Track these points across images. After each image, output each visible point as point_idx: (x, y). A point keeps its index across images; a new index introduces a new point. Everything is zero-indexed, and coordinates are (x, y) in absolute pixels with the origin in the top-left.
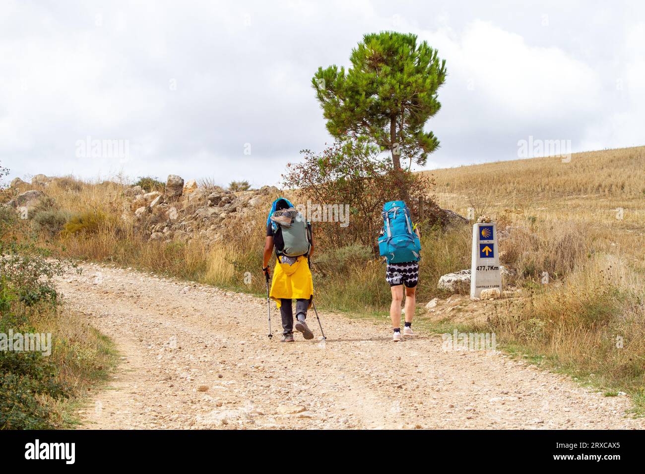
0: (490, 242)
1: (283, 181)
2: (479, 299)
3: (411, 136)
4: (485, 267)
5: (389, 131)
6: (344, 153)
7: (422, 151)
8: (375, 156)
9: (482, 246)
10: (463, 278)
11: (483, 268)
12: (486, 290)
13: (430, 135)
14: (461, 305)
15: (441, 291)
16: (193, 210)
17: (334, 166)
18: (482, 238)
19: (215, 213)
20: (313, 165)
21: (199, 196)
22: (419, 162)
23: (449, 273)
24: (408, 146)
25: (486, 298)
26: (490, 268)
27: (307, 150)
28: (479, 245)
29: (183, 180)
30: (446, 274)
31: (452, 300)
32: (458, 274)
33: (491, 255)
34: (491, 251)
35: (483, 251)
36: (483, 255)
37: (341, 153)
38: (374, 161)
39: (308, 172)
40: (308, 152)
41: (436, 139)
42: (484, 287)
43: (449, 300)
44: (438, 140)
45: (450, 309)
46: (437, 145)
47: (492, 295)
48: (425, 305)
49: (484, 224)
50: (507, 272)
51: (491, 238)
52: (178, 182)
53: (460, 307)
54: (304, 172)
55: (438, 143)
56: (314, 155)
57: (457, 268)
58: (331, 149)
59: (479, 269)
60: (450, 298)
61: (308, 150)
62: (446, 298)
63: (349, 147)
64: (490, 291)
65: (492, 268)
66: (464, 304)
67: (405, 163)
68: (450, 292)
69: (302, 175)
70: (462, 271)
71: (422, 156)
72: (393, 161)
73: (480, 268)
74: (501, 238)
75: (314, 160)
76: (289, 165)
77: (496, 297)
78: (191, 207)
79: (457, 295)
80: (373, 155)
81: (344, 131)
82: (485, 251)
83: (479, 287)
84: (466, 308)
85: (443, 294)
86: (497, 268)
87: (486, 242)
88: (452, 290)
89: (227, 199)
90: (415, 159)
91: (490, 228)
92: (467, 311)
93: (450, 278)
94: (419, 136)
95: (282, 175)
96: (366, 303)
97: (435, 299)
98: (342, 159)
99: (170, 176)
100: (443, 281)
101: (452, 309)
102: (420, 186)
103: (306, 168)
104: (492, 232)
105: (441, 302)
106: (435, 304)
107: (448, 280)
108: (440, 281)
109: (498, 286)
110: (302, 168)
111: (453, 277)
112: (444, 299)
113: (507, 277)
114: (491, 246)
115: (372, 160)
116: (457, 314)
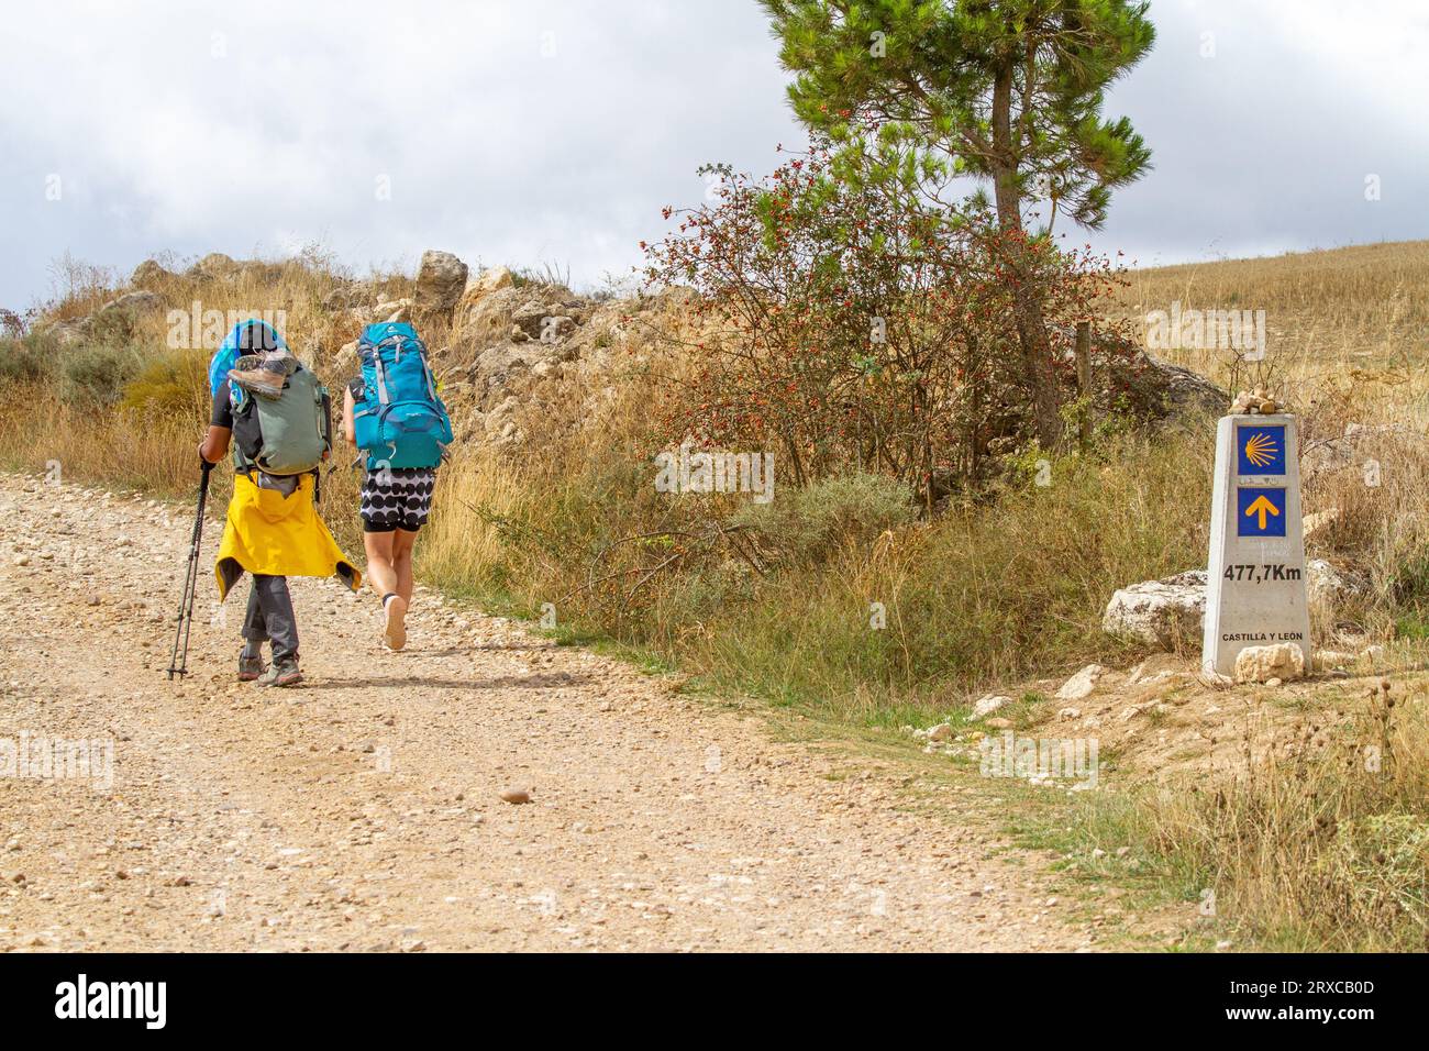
0: (1274, 481)
1: (643, 262)
2: (1228, 680)
3: (1058, 129)
4: (1252, 567)
5: (989, 115)
6: (839, 177)
7: (1094, 179)
8: (934, 189)
9: (1246, 496)
10: (1189, 598)
11: (1246, 572)
12: (1254, 650)
13: (1122, 130)
14: (1166, 702)
15: (1114, 639)
16: (472, 354)
17: (804, 219)
18: (1245, 466)
19: (520, 362)
20: (742, 216)
21: (494, 312)
22: (1079, 215)
23: (1142, 579)
24: (1048, 163)
25: (1255, 676)
26: (1271, 572)
27: (720, 165)
28: (1235, 492)
29: (464, 267)
30: (1133, 582)
31: (1147, 672)
32: (1173, 583)
33: (1277, 527)
34: (1275, 512)
35: (1249, 512)
36: (1247, 527)
37: (829, 178)
38: (935, 206)
39: (724, 238)
40: (727, 173)
41: (1138, 142)
42: (1250, 637)
43: (1136, 671)
44: (1145, 146)
45: (1128, 711)
46: (1141, 163)
47: (1275, 667)
48: (1056, 689)
49: (1256, 420)
50: (1337, 582)
51: (1278, 467)
52: (449, 271)
53: (1162, 708)
54: (713, 236)
55: (1147, 155)
56: (745, 184)
57: (1171, 562)
58: (797, 166)
59: (1231, 577)
60: (1142, 665)
61: (725, 167)
62: (1130, 663)
63: (854, 161)
64: (1271, 651)
65: (1277, 572)
66: (1177, 697)
67: (1036, 214)
68: (1143, 644)
69: (707, 247)
70: (1186, 575)
71: (1092, 195)
72: (1000, 208)
73: (1236, 572)
74: (1326, 465)
75: (746, 198)
76: (667, 214)
77: (1287, 675)
78: (466, 343)
79: (1166, 656)
80: (929, 187)
81: (849, 112)
82: (1256, 513)
83: (1232, 638)
84: (1181, 715)
85: (1120, 652)
86: (1295, 573)
87: (1258, 481)
88: (1149, 635)
89: (566, 322)
90: (1071, 205)
91: (1277, 434)
92: (1183, 725)
93: (1143, 596)
94: (1081, 130)
95: (643, 245)
96: (866, 674)
97: (1091, 668)
98: (835, 196)
99: (428, 254)
100: (1122, 607)
101: (1135, 711)
102: (1080, 288)
103: (718, 223)
104: (1281, 446)
105: (1112, 677)
106: (1088, 687)
107: (1137, 602)
108: (1109, 607)
109: (1300, 636)
110: (709, 223)
111: (1153, 594)
112: (1121, 668)
113: (1339, 597)
114: (1277, 496)
115: (927, 203)
116: (1149, 736)
